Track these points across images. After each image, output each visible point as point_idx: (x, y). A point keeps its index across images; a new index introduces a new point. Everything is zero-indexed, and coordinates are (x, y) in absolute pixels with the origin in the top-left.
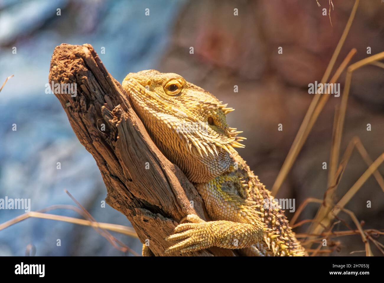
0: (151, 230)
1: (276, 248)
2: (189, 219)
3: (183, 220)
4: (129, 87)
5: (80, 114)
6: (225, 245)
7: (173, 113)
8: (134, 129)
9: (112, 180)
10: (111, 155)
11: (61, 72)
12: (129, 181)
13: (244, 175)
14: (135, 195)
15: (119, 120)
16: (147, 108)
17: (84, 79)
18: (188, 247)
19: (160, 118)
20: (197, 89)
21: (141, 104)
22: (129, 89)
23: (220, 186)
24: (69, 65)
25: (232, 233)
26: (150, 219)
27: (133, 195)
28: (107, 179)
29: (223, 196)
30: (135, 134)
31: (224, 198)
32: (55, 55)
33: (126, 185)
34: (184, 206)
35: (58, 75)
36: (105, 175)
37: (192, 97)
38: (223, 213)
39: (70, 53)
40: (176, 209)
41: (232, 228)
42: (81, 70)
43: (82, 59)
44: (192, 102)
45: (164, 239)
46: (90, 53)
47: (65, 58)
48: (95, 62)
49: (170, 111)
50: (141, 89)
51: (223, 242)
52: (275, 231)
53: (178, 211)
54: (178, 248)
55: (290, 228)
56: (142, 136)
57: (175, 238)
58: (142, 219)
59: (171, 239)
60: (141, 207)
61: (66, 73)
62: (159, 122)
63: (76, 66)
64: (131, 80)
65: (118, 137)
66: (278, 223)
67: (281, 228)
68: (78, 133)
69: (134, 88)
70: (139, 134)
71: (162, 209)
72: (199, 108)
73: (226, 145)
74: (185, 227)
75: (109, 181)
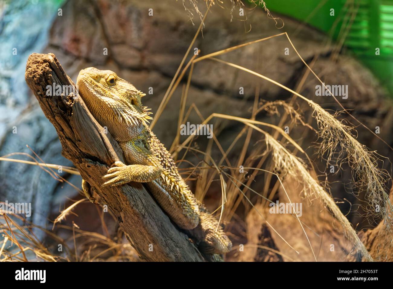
0: (92, 172)
1: (169, 180)
2: (117, 164)
3: (112, 165)
4: (84, 79)
5: (47, 99)
6: (139, 180)
7: (112, 97)
8: (82, 108)
9: (67, 141)
10: (67, 125)
11: (34, 72)
12: (79, 142)
13: (148, 135)
14: (82, 151)
15: (73, 102)
16: (95, 93)
17: (50, 76)
18: (117, 182)
19: (103, 100)
20: (123, 81)
21: (91, 90)
22: (84, 81)
23: (134, 142)
24: (39, 67)
25: (143, 173)
26: (92, 165)
27: (80, 150)
28: (63, 140)
29: (136, 148)
30: (82, 111)
31: (137, 150)
32: (29, 61)
33: (76, 144)
34: (113, 156)
35: (33, 74)
36: (62, 138)
37: (122, 86)
38: (137, 159)
39: (39, 59)
40: (108, 158)
41: (143, 169)
42: (48, 71)
43: (48, 63)
44: (122, 90)
45: (101, 178)
46: (54, 59)
47: (36, 62)
48: (57, 65)
49: (109, 95)
50: (91, 81)
51: (138, 179)
52: (168, 170)
53: (109, 159)
54: (110, 183)
55: (176, 167)
56: (87, 112)
57: (108, 177)
58: (86, 165)
59: (106, 178)
60: (86, 158)
61: (38, 73)
62: (102, 103)
63: (44, 68)
64: (85, 75)
65: (72, 114)
66: (169, 165)
67: (171, 168)
68: (45, 111)
69: (87, 80)
70: (85, 111)
71: (99, 159)
72: (126, 94)
73: (142, 118)
74: (114, 170)
75: (64, 141)
